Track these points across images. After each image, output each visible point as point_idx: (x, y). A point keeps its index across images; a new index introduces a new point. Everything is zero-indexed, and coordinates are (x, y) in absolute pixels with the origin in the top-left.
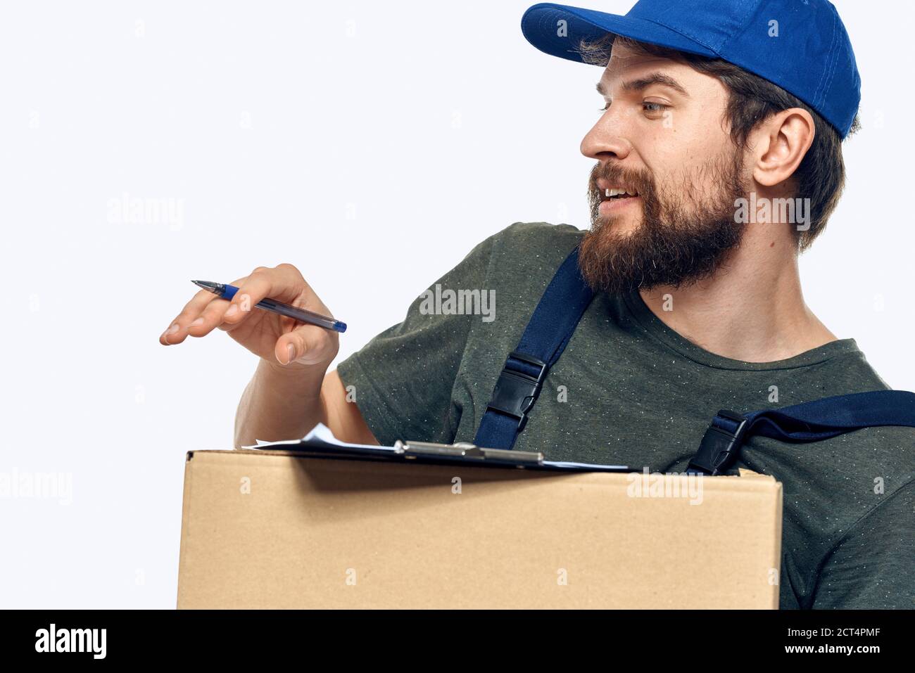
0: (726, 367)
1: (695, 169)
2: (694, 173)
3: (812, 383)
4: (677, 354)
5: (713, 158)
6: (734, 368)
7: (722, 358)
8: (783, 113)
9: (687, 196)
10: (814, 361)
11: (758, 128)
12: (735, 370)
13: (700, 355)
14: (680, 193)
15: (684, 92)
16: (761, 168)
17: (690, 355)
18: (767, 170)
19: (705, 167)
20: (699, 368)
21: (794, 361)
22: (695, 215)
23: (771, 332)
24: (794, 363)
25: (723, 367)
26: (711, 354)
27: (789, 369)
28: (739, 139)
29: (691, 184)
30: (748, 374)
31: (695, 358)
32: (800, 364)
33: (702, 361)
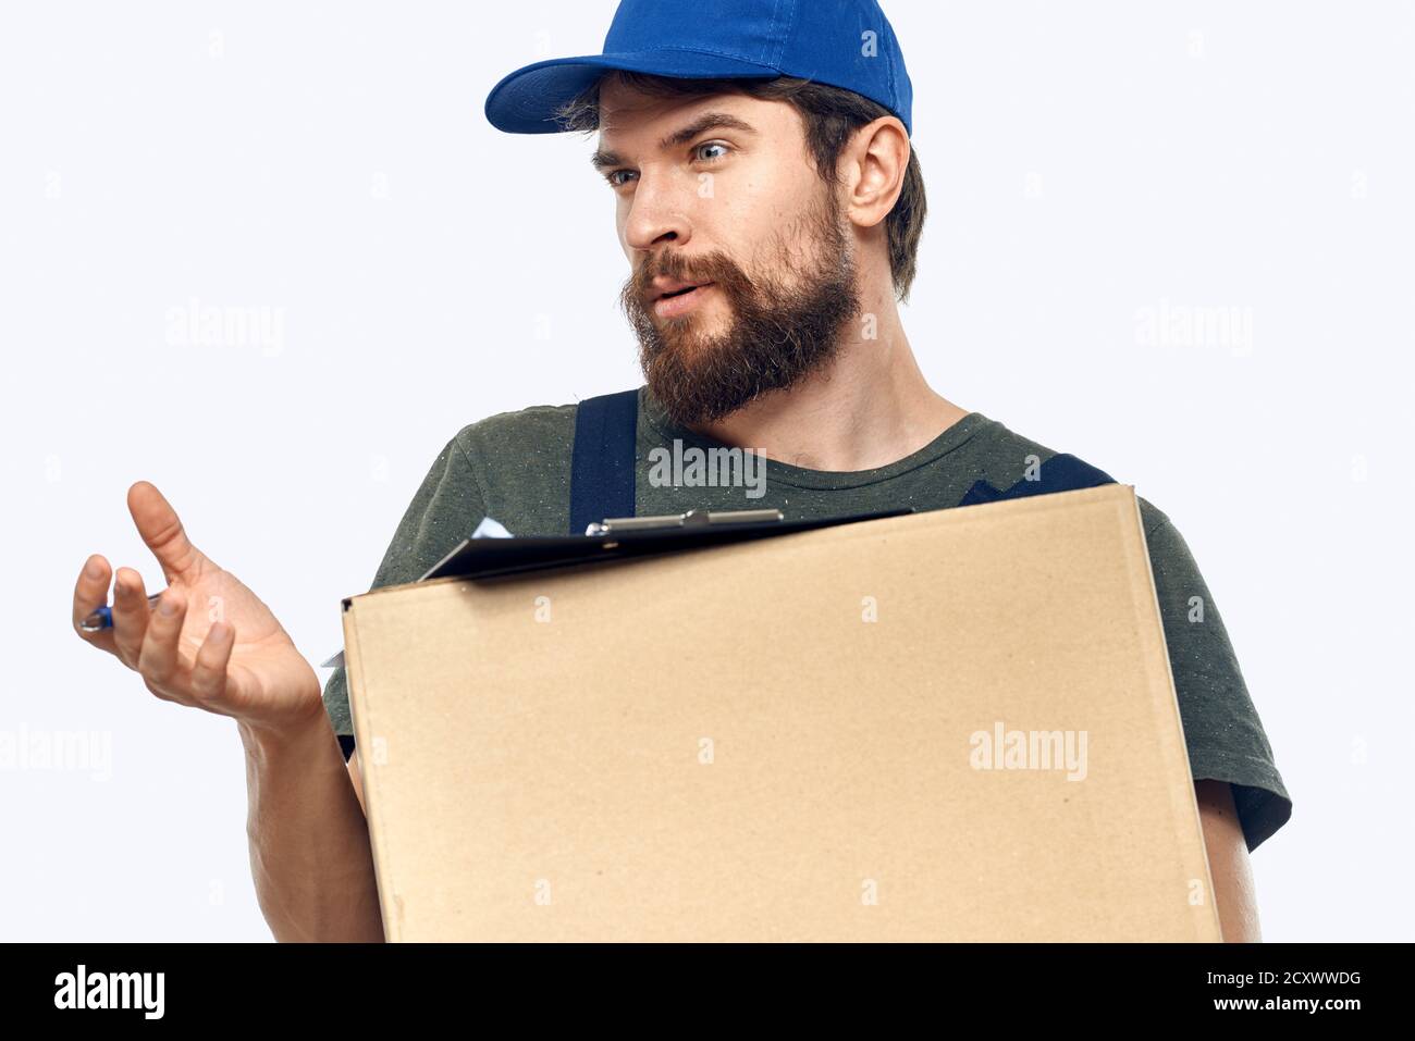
0: (855, 484)
1: (786, 229)
2: (787, 234)
3: (967, 469)
4: (786, 487)
5: (806, 206)
6: (865, 482)
7: (843, 474)
8: (868, 127)
9: (784, 268)
10: (957, 442)
11: (843, 152)
12: (868, 484)
13: (815, 478)
14: (774, 266)
15: (750, 129)
16: (856, 205)
17: (803, 484)
18: (866, 204)
19: (798, 221)
20: (822, 496)
21: (933, 450)
22: (800, 287)
23: (896, 419)
24: (935, 453)
25: (851, 485)
26: (828, 473)
27: (931, 462)
28: (828, 172)
29: (786, 250)
30: (887, 484)
31: (811, 485)
32: (943, 451)
33: (820, 486)
